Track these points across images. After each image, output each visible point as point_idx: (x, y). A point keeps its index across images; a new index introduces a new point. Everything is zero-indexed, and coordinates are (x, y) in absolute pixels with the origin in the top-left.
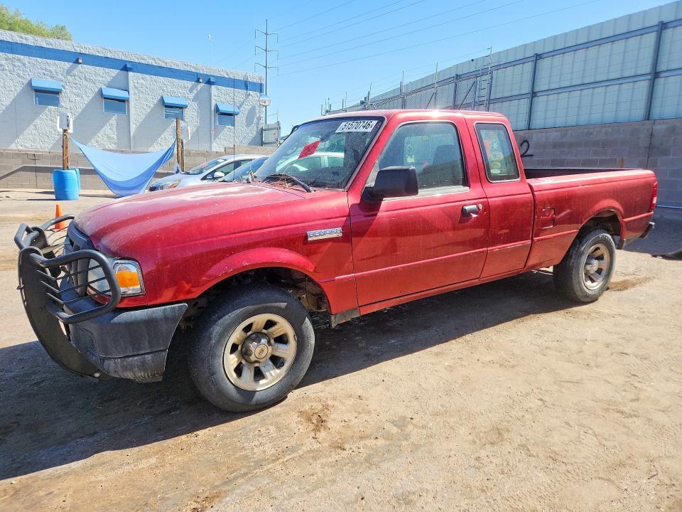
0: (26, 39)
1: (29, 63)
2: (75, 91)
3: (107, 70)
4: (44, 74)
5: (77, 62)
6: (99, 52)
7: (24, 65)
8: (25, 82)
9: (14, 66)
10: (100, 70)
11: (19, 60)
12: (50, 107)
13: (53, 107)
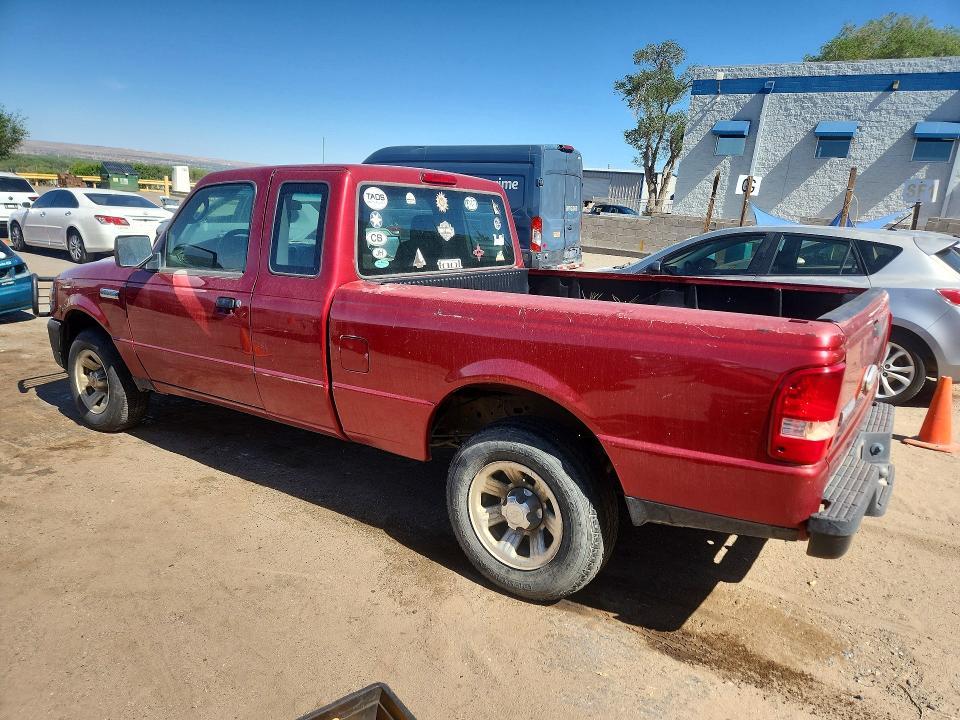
0: (827, 69)
1: (822, 100)
2: (875, 132)
3: (935, 93)
4: (838, 114)
5: (891, 89)
6: (930, 67)
7: (815, 104)
8: (810, 127)
9: (803, 108)
10: (924, 95)
11: (811, 99)
12: (833, 159)
13: (837, 160)
